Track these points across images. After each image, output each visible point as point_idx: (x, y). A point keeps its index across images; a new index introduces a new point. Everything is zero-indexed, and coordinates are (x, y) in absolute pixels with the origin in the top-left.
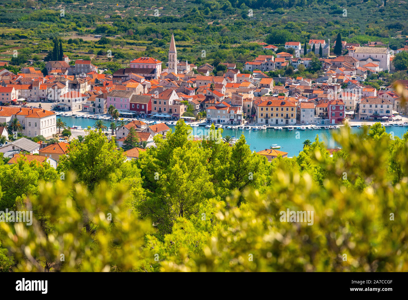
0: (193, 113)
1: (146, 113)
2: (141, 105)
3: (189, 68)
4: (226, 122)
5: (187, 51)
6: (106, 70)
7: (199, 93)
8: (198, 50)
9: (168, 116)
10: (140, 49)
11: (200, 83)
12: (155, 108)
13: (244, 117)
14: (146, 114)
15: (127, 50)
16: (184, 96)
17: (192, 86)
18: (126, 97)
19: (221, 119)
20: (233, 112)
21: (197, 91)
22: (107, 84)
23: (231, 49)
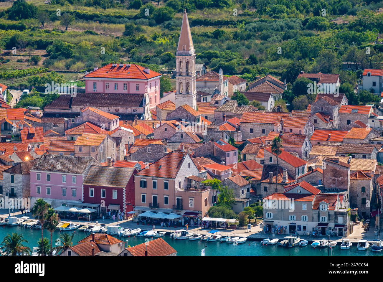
0: (232, 208)
1: (122, 208)
2: (109, 190)
3: (227, 87)
4: (309, 229)
5: (223, 38)
6: (27, 91)
7: (248, 157)
8: (251, 33)
9: (172, 216)
10: (111, 30)
11: (251, 131)
12: (144, 197)
13: (353, 218)
14: (122, 211)
15: (76, 36)
16: (211, 165)
17: (232, 140)
18: (75, 170)
19: (298, 223)
20: (325, 207)
21: (244, 151)
22: (30, 136)
23: (332, 31)
